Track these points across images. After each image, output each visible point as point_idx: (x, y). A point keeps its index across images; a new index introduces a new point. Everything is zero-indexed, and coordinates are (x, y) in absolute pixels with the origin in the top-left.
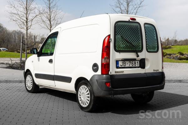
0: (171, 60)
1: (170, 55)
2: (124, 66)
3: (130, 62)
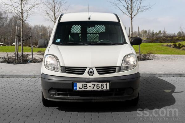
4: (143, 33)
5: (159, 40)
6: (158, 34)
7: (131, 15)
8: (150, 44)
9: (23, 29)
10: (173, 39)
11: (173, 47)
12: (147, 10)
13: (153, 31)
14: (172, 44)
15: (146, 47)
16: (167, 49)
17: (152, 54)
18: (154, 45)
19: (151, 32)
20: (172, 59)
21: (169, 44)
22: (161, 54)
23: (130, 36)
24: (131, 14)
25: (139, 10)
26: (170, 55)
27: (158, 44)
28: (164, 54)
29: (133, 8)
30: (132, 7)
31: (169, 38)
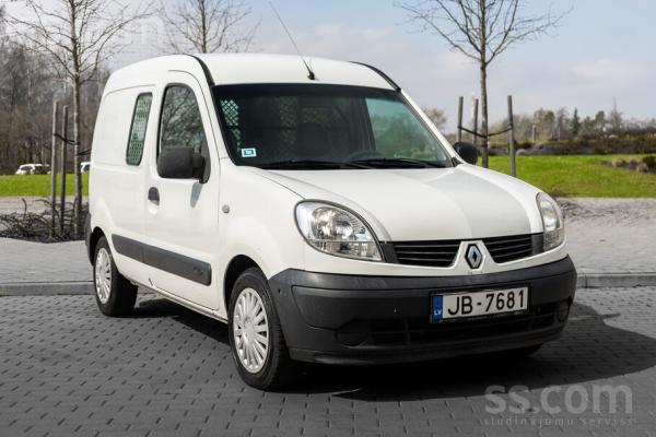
4: (540, 119)
5: (594, 144)
6: (594, 123)
7: (482, 52)
8: (559, 159)
9: (78, 111)
10: (643, 140)
11: (645, 171)
12: (543, 34)
13: (576, 112)
14: (638, 158)
15: (545, 169)
16: (622, 175)
17: (564, 195)
18: (572, 163)
19: (571, 116)
20: (636, 213)
21: (629, 158)
22: (600, 195)
23: (478, 132)
24: (480, 48)
25: (512, 34)
26: (630, 200)
27: (589, 158)
28: (609, 196)
29: (488, 26)
30: (483, 22)
31: (628, 138)
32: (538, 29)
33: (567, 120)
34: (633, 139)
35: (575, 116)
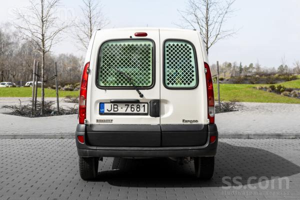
0: (291, 98)
1: (290, 90)
2: (114, 111)
3: (128, 105)
4: (226, 66)
5: (250, 80)
6: (249, 68)
7: (207, 43)
8: (235, 85)
10: (270, 78)
11: (270, 91)
13: (241, 64)
14: (268, 86)
15: (230, 90)
16: (261, 93)
17: (238, 101)
19: (238, 65)
20: (267, 109)
21: (264, 86)
22: (252, 101)
24: (206, 41)
25: (219, 36)
27: (248, 85)
28: (256, 102)
30: (207, 31)
31: (263, 77)
32: (229, 35)
33: (237, 67)
34: (266, 77)
35: (241, 65)
